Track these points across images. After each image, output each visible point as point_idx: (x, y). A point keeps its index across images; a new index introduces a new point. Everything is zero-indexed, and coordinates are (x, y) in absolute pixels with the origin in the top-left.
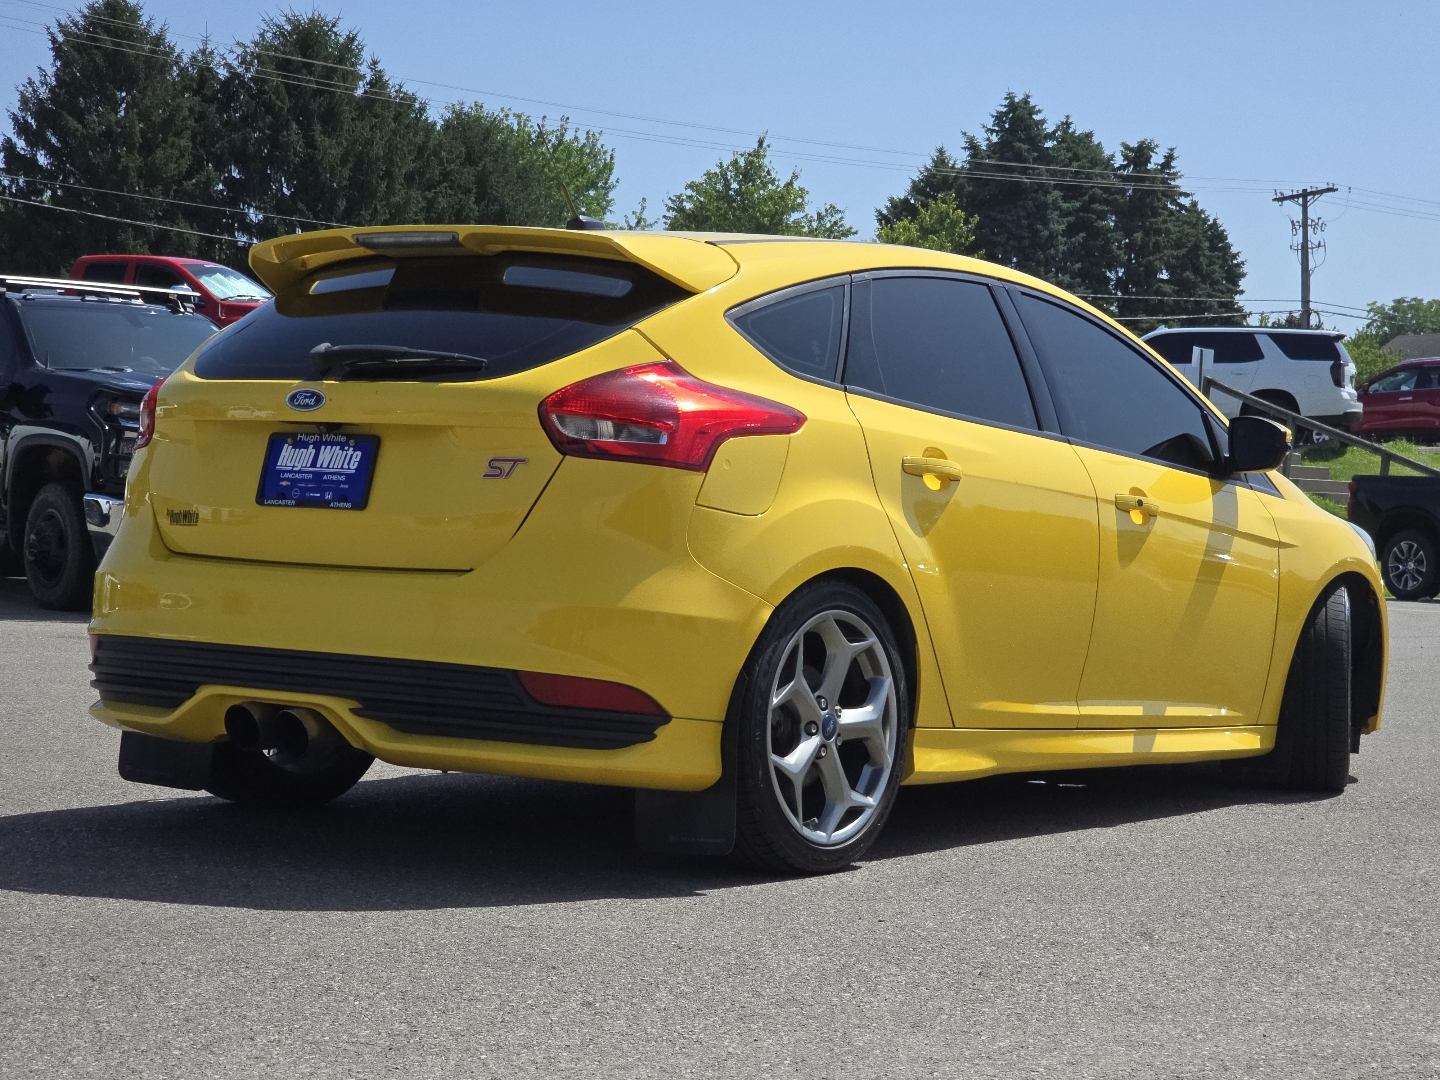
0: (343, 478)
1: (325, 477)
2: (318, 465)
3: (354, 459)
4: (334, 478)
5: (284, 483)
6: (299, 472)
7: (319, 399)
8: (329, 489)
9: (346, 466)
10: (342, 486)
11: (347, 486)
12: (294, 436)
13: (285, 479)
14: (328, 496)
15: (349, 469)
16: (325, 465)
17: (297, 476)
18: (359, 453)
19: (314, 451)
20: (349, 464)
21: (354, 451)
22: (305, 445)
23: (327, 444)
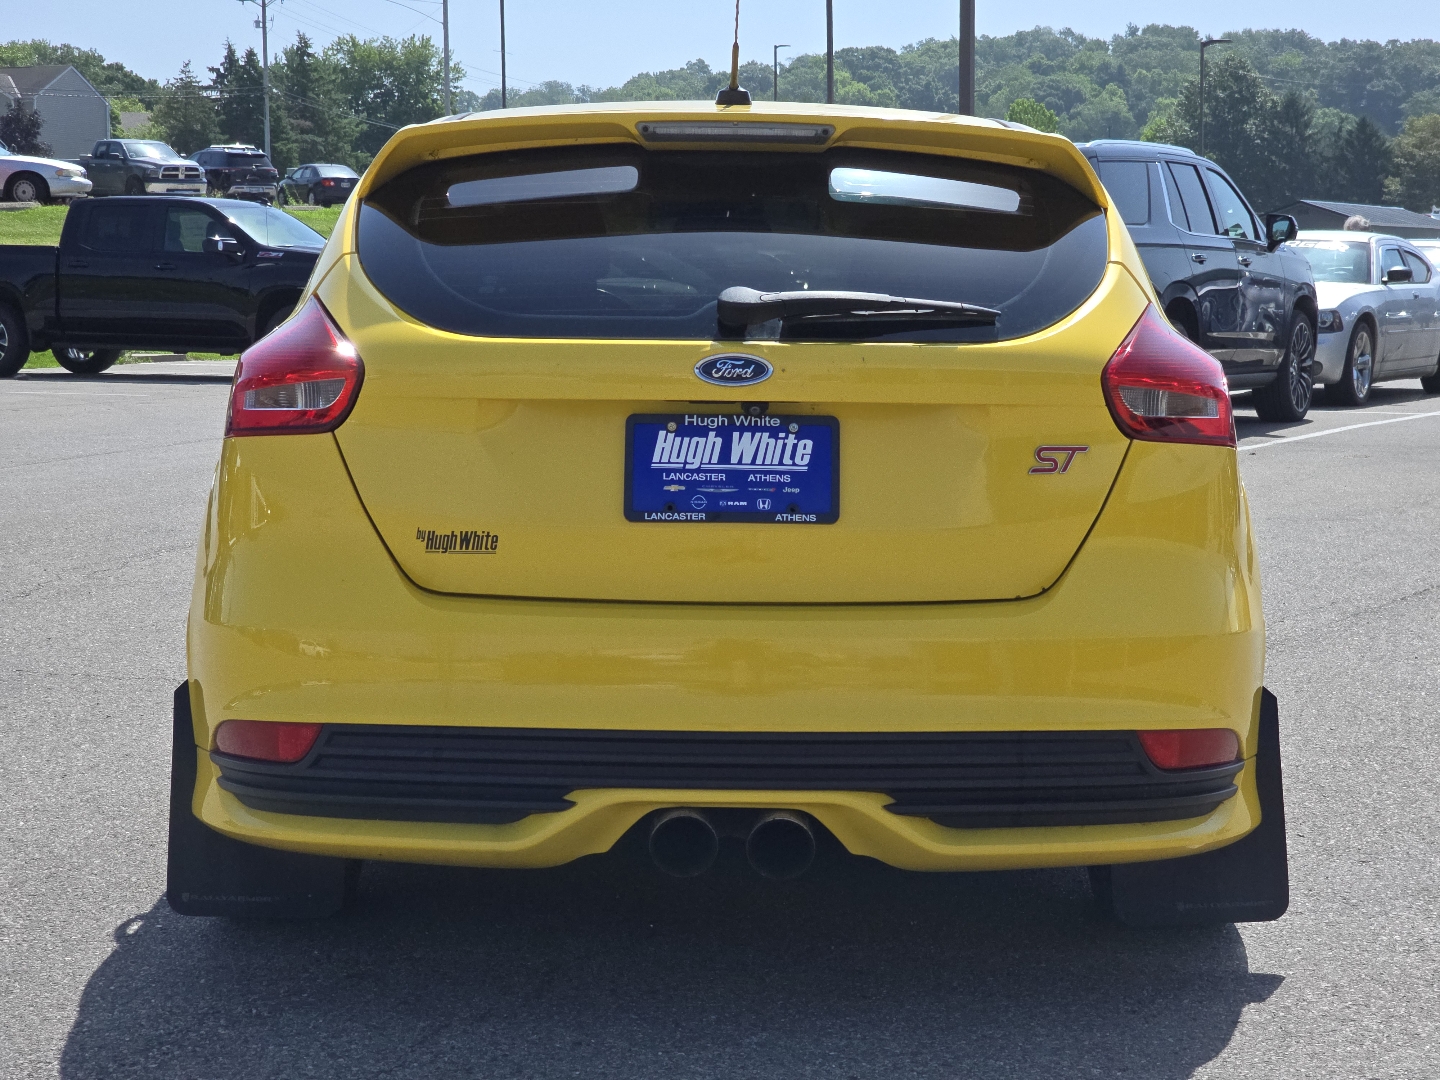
0: (787, 479)
1: (751, 477)
2: (734, 459)
3: (800, 451)
4: (769, 478)
5: (673, 488)
6: (698, 471)
7: (760, 370)
8: (764, 495)
9: (787, 460)
10: (787, 490)
11: (797, 490)
12: (678, 418)
13: (673, 482)
14: (763, 505)
15: (794, 464)
16: (747, 459)
17: (695, 476)
18: (809, 443)
19: (719, 441)
20: (793, 457)
21: (799, 437)
22: (703, 432)
23: (742, 429)
